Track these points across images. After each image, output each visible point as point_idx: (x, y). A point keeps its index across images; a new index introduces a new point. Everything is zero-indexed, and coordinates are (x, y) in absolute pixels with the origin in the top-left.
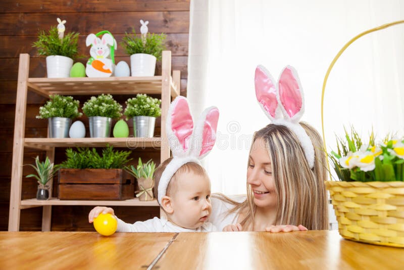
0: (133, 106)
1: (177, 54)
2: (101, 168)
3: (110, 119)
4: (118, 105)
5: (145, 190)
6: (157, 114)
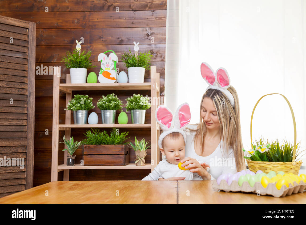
0: (132, 103)
1: (157, 60)
2: (111, 144)
3: (115, 111)
4: (120, 101)
5: (140, 158)
6: (147, 108)
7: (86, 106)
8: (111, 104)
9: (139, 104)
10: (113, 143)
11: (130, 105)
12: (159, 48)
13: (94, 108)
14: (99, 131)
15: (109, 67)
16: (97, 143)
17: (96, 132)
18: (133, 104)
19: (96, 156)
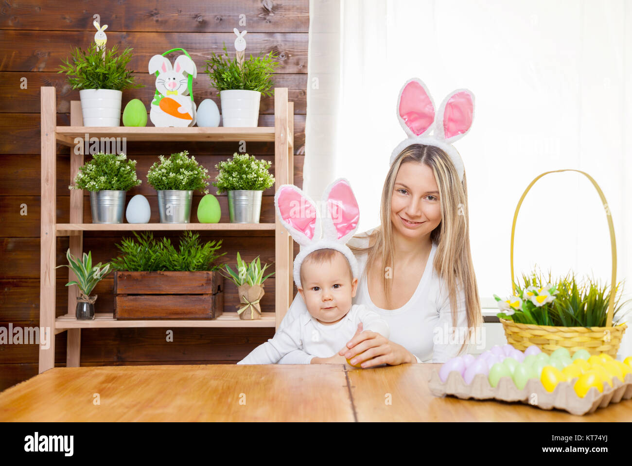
0: (230, 174)
1: (287, 71)
2: (181, 269)
3: (190, 192)
4: (202, 169)
5: (250, 303)
6: (266, 186)
7: (122, 180)
8: (181, 177)
9: (247, 178)
10: (186, 267)
11: (227, 179)
12: (293, 41)
13: (139, 184)
14: (152, 237)
15: (177, 88)
16: (150, 268)
17: (146, 241)
18: (233, 177)
19: (146, 297)
